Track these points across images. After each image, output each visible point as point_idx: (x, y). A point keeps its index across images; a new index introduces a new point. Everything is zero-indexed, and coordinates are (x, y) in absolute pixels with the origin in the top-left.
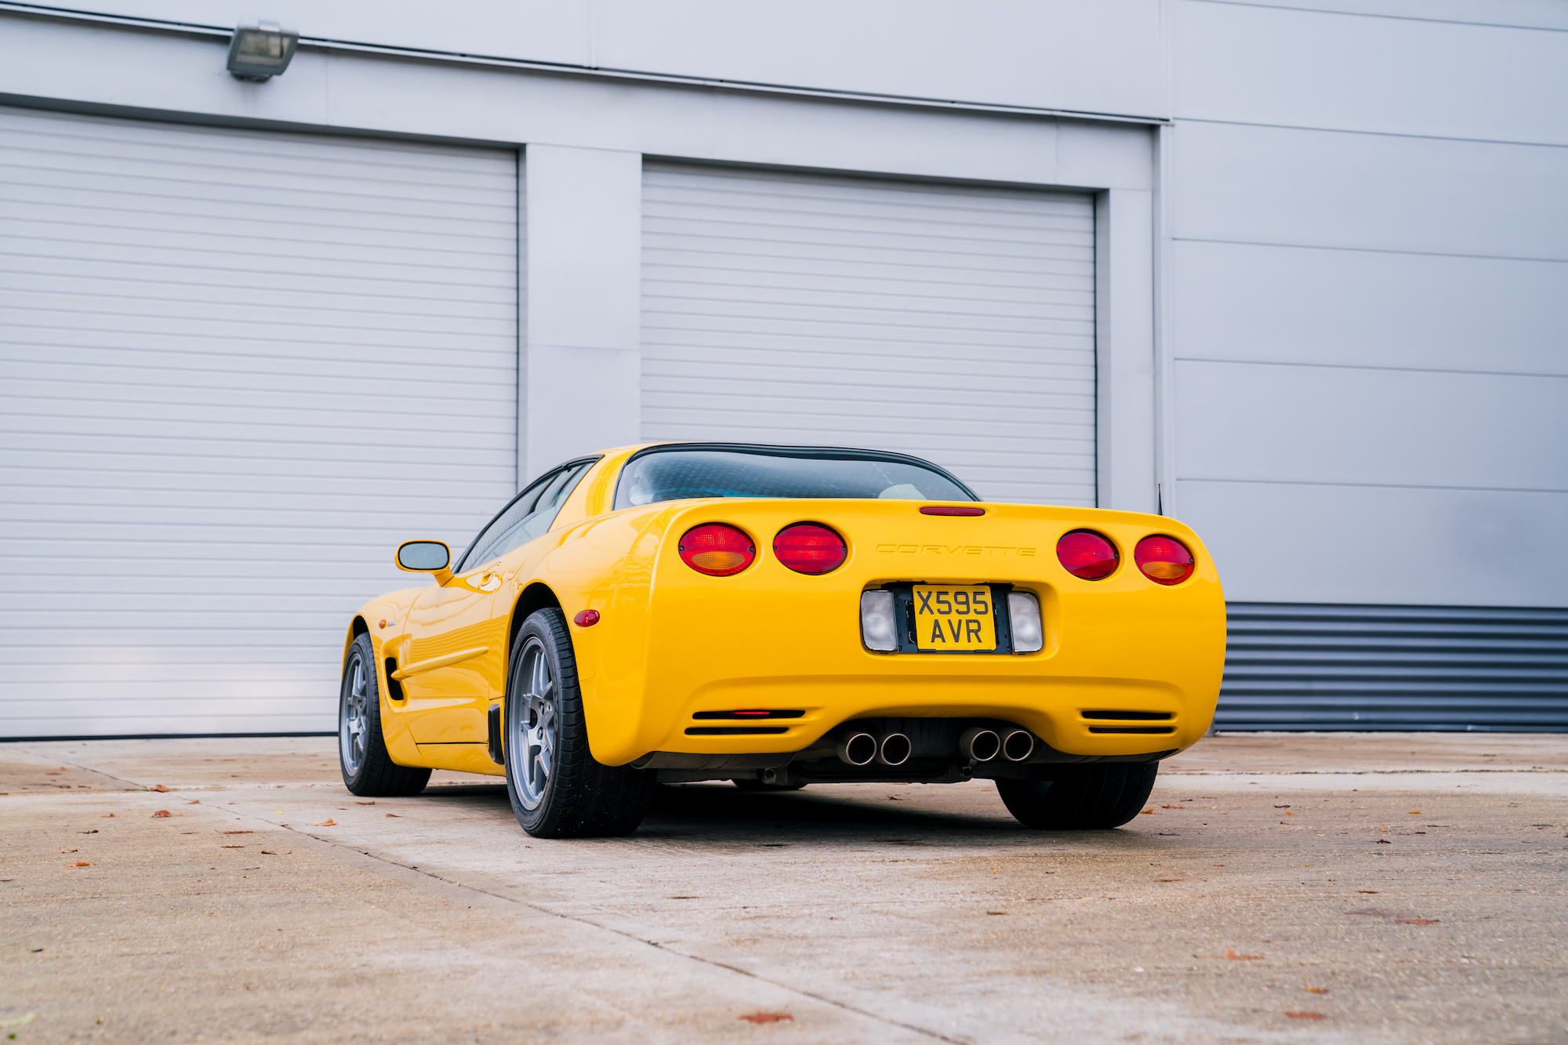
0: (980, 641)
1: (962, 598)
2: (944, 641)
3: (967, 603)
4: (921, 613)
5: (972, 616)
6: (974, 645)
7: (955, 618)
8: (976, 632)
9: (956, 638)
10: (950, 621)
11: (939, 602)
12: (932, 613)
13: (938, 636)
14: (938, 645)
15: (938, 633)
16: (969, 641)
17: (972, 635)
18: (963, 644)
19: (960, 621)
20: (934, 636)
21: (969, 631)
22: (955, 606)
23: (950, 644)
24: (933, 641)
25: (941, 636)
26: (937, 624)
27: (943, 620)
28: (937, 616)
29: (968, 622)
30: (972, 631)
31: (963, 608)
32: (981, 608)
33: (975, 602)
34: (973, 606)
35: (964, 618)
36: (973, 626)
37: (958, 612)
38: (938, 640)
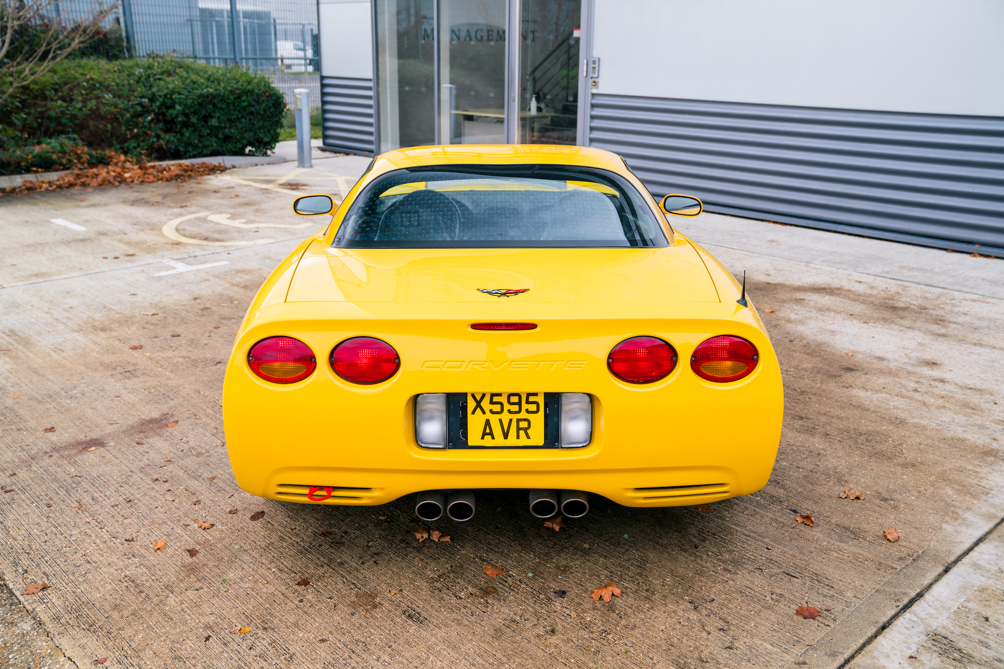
0: (528, 437)
1: (515, 399)
2: (493, 438)
3: (519, 404)
4: (473, 413)
5: (523, 415)
6: (523, 441)
7: (506, 417)
8: (526, 430)
9: (506, 436)
10: (500, 420)
11: (492, 402)
12: (484, 413)
13: (488, 434)
14: (488, 441)
15: (488, 431)
16: (518, 437)
17: (522, 433)
18: (512, 440)
19: (511, 420)
20: (484, 434)
21: (519, 429)
22: (507, 407)
23: (499, 440)
24: (483, 438)
25: (491, 434)
26: (488, 422)
27: (494, 420)
28: (489, 415)
29: (518, 421)
30: (522, 429)
31: (515, 408)
32: (533, 407)
33: (528, 402)
34: (525, 406)
35: (515, 417)
36: (523, 424)
37: (509, 411)
38: (488, 438)
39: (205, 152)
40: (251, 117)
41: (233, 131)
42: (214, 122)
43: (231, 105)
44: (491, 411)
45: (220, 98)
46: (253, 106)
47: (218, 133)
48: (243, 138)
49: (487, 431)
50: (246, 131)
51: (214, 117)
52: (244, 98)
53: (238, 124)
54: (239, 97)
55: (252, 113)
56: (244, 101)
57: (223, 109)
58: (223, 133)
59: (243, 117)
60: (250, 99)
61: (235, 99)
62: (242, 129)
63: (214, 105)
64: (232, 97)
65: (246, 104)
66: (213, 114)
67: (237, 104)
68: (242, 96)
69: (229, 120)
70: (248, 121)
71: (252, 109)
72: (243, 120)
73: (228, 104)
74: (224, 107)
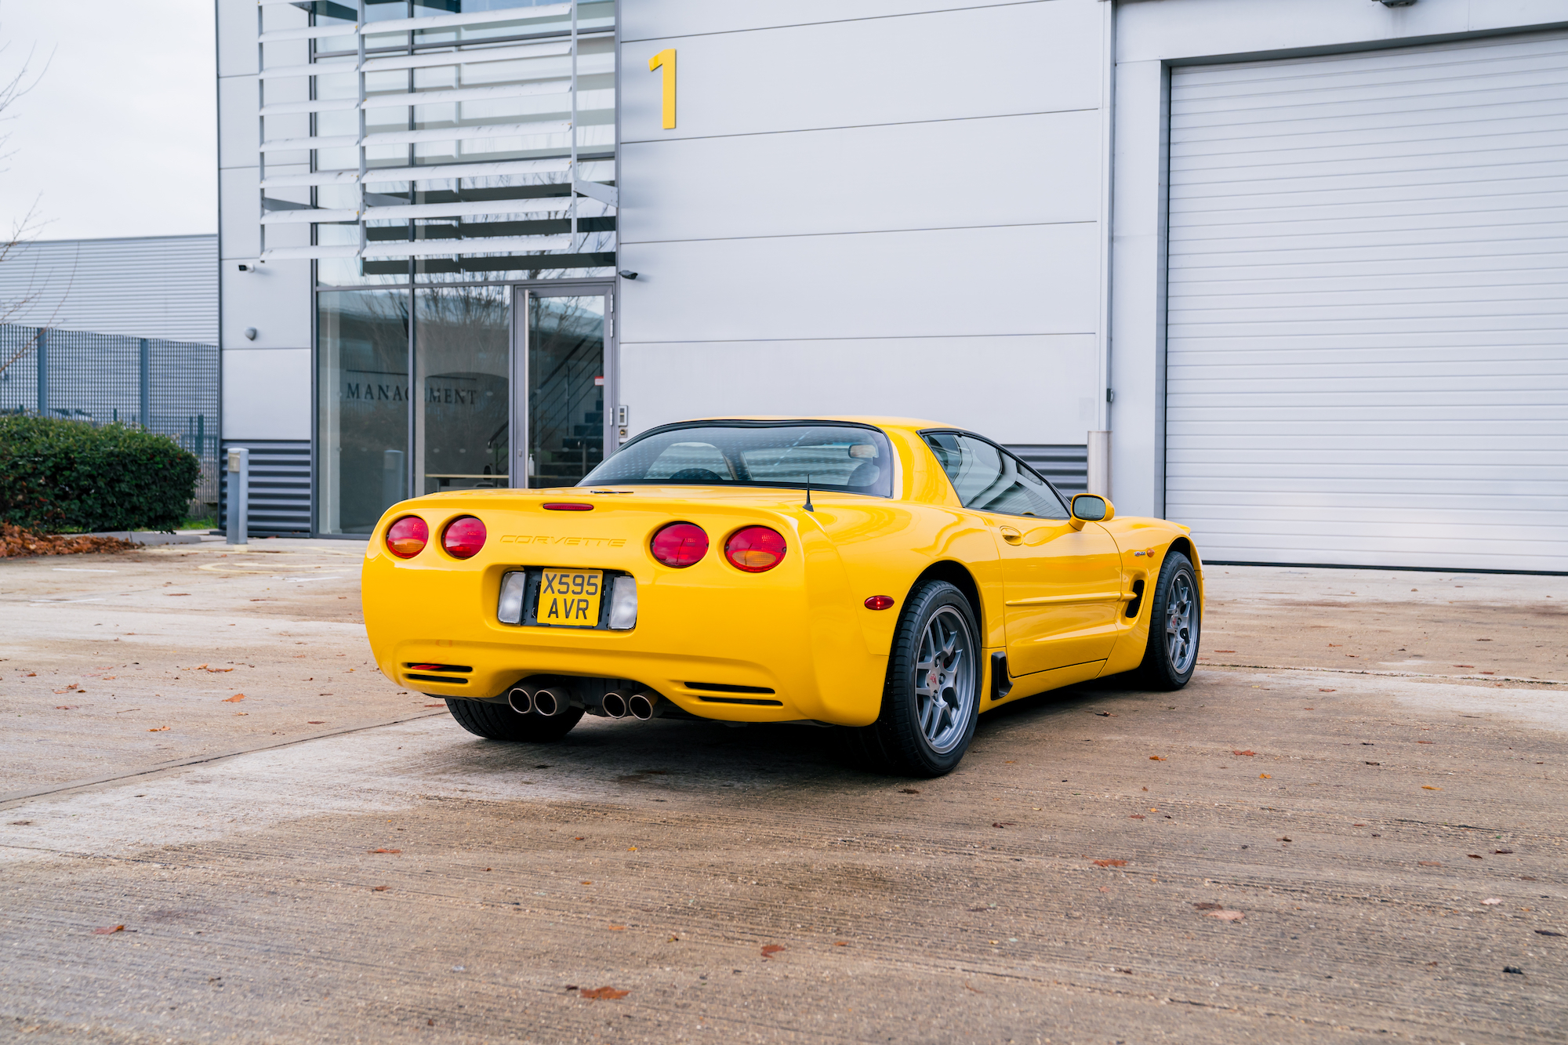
0: (585, 618)
1: (579, 581)
2: (557, 617)
3: (582, 585)
4: (545, 592)
5: (584, 596)
6: (581, 622)
7: (570, 597)
8: (584, 610)
9: (568, 615)
10: (565, 600)
11: (561, 583)
12: (553, 592)
13: (554, 613)
14: (553, 620)
15: (554, 610)
16: (577, 618)
17: (581, 612)
18: (572, 621)
19: (573, 600)
20: (551, 612)
21: (579, 609)
22: (572, 587)
23: (562, 620)
24: (549, 617)
25: (556, 612)
26: (555, 602)
27: (560, 598)
28: (557, 595)
29: (580, 601)
30: (581, 609)
31: (578, 589)
32: (592, 589)
33: (589, 584)
34: (586, 587)
35: (577, 597)
36: (583, 605)
37: (574, 592)
38: (553, 616)
39: (106, 525)
40: (164, 484)
41: (141, 500)
42: (124, 487)
43: (143, 468)
44: (559, 591)
45: (131, 458)
46: (167, 469)
47: (124, 501)
48: (150, 510)
49: (553, 612)
50: (155, 501)
51: (123, 481)
52: (158, 459)
53: (146, 491)
54: (153, 456)
55: (165, 478)
56: (158, 463)
57: (132, 472)
58: (130, 502)
59: (154, 483)
60: (166, 460)
61: (148, 460)
62: (151, 498)
63: (125, 466)
64: (144, 458)
65: (161, 466)
66: (122, 477)
67: (149, 466)
68: (155, 456)
69: (137, 486)
70: (158, 489)
71: (166, 473)
72: (154, 487)
73: (140, 465)
74: (134, 469)
